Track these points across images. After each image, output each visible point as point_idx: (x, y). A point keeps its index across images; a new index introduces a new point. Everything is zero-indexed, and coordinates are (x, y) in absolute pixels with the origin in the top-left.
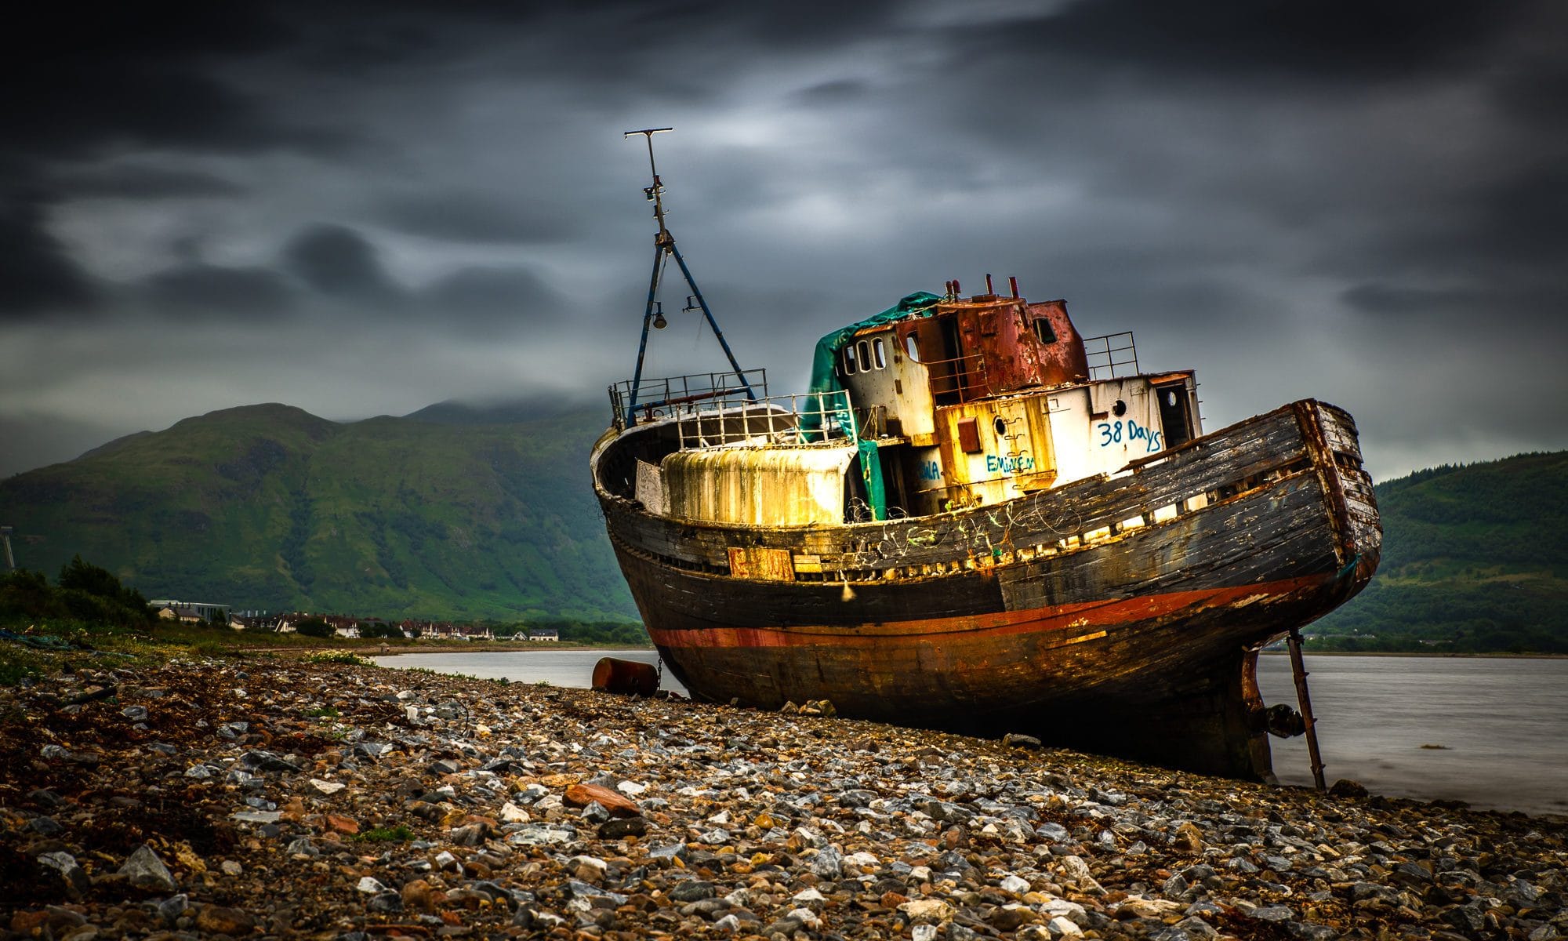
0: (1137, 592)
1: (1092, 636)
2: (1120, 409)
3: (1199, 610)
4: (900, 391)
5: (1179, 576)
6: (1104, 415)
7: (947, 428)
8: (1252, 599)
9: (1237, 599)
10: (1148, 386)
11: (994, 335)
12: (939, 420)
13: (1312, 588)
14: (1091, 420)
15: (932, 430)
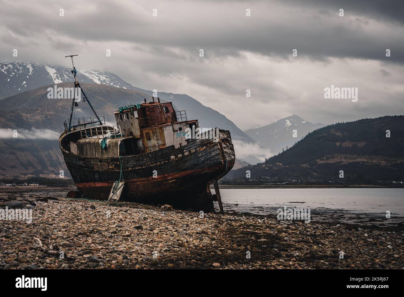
0: (181, 171)
1: (173, 181)
2: (180, 129)
3: (194, 174)
4: (132, 125)
5: (189, 167)
6: (177, 131)
7: (143, 134)
8: (205, 171)
9: (202, 172)
10: (187, 124)
11: (154, 111)
12: (141, 132)
13: (218, 168)
14: (174, 132)
15: (140, 134)
